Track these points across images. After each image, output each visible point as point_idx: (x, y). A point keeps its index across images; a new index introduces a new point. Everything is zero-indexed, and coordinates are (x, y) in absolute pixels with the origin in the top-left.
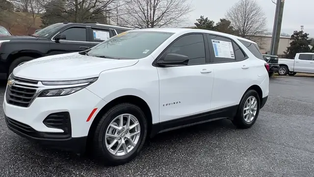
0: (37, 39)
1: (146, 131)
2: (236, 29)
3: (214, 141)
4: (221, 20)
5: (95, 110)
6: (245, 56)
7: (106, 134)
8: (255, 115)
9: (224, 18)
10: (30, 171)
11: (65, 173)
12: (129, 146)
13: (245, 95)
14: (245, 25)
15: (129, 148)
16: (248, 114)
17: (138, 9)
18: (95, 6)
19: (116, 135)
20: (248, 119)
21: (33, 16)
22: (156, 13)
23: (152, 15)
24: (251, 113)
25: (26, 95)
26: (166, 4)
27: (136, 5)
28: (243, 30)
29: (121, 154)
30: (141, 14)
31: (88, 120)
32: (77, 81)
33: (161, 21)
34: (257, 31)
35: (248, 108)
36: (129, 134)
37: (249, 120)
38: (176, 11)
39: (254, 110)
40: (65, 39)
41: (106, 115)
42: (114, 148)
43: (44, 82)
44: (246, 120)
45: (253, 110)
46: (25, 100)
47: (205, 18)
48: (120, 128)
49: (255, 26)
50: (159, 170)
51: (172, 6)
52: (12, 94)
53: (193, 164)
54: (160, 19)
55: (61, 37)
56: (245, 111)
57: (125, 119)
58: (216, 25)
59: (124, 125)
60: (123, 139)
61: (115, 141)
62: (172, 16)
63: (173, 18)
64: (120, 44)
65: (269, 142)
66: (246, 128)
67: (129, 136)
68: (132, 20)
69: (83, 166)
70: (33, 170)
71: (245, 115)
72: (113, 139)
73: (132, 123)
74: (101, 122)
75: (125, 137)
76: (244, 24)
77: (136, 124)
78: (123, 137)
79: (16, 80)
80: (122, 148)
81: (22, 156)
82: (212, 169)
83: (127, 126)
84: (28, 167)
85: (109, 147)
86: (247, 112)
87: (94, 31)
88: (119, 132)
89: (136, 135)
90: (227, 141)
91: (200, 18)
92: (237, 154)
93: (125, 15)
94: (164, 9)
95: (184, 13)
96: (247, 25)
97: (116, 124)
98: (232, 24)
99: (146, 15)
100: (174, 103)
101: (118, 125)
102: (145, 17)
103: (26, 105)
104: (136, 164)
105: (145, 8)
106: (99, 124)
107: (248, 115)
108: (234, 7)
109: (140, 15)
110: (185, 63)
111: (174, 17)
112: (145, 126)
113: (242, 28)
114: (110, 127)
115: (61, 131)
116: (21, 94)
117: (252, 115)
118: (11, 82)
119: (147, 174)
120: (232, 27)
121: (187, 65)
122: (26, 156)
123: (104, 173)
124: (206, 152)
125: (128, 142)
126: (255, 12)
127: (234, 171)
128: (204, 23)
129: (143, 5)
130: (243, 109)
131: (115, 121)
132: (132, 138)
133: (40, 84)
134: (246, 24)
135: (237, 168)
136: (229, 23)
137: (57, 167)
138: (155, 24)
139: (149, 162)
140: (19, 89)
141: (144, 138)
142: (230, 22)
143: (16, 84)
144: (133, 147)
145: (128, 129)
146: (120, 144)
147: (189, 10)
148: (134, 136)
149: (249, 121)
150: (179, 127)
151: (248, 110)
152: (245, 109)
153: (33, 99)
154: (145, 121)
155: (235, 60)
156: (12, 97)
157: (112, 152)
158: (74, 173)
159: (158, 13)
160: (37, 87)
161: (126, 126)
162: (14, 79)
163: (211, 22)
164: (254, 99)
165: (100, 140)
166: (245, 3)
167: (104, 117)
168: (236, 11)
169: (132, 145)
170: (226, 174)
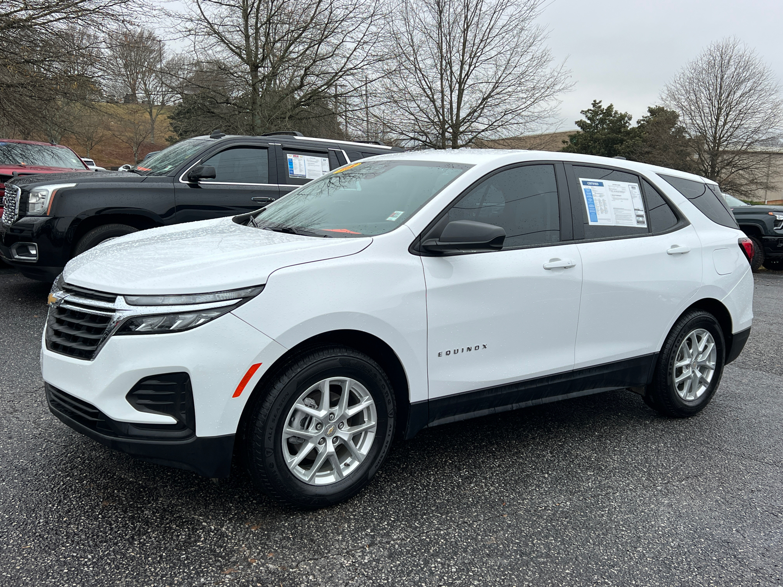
0: (143, 180)
1: (391, 422)
2: (693, 133)
3: (585, 451)
4: (651, 111)
5: (255, 367)
6: (679, 220)
7: (286, 429)
8: (709, 380)
9: (660, 104)
10: (96, 519)
11: (181, 526)
12: (348, 460)
13: (679, 327)
14: (721, 123)
15: (347, 465)
16: (689, 378)
17: (415, 89)
18: (302, 85)
19: (312, 431)
20: (690, 390)
21: (151, 113)
22: (465, 98)
23: (455, 105)
24: (699, 374)
25: (89, 330)
26: (491, 72)
27: (412, 79)
28: (715, 138)
29: (326, 480)
30: (424, 102)
31: (237, 393)
32: (211, 296)
33: (480, 119)
34: (756, 137)
35: (687, 361)
36: (346, 427)
37: (690, 396)
38: (521, 91)
39: (709, 368)
40: (213, 177)
41: (286, 379)
42: (306, 463)
43: (129, 298)
44: (682, 394)
45: (703, 368)
46: (86, 341)
47: (605, 106)
48: (322, 413)
49: (751, 123)
50: (422, 524)
51: (510, 77)
52: (57, 327)
53: (514, 514)
54: (476, 114)
55: (203, 172)
56: (680, 371)
57: (336, 390)
58: (636, 125)
59: (333, 404)
60: (329, 442)
61: (309, 447)
62: (508, 107)
63: (512, 112)
64: (358, 186)
65: (742, 456)
66: (683, 417)
67: (345, 433)
68: (399, 118)
69: (230, 509)
70: (103, 517)
71: (677, 380)
72: (304, 441)
73: (353, 401)
74: (271, 398)
75: (337, 437)
76: (717, 120)
77: (366, 402)
78: (329, 436)
79: (68, 291)
80: (327, 465)
81: (81, 481)
82: (566, 527)
83: (340, 408)
84: (93, 508)
85: (293, 462)
86: (686, 373)
87: (290, 156)
88: (320, 424)
89: (366, 431)
90: (621, 452)
91: (591, 108)
92: (645, 488)
93: (383, 107)
94: (486, 88)
95: (542, 97)
96: (725, 123)
97: (313, 402)
98: (684, 120)
99: (439, 103)
100: (469, 349)
101: (318, 405)
102: (437, 111)
103: (88, 355)
104: (365, 508)
105: (437, 85)
106: (267, 405)
107: (689, 382)
108: (687, 73)
109: (422, 105)
110: (496, 244)
111: (514, 106)
112: (390, 407)
113: (710, 133)
114: (296, 411)
115: (170, 420)
116: (78, 327)
117: (702, 381)
118: (56, 295)
119: (388, 535)
120: (681, 130)
121: (499, 249)
122: (92, 480)
123: (279, 529)
124: (557, 480)
125: (342, 450)
126: (749, 84)
127: (626, 535)
128: (602, 121)
129: (430, 79)
130: (672, 365)
131: (309, 396)
132: (356, 438)
133: (120, 303)
134: (722, 119)
135: (636, 529)
136: (674, 116)
137: (165, 510)
138: (461, 129)
139: (400, 502)
140: (73, 314)
141: (388, 439)
142: (678, 116)
143: (67, 302)
144: (356, 464)
145: (343, 416)
146: (322, 454)
147: (557, 88)
148: (359, 434)
149: (692, 398)
150: (485, 412)
151: (687, 366)
152: (679, 364)
153: (105, 340)
154: (389, 397)
155: (650, 231)
156: (57, 333)
157: (302, 475)
158: (204, 527)
159: (470, 99)
160: (114, 311)
161: (337, 408)
162: (64, 288)
163: (623, 117)
164: (706, 336)
165: (269, 444)
166: (718, 59)
167: (279, 386)
168: (693, 83)
169: (355, 457)
170: (600, 544)
